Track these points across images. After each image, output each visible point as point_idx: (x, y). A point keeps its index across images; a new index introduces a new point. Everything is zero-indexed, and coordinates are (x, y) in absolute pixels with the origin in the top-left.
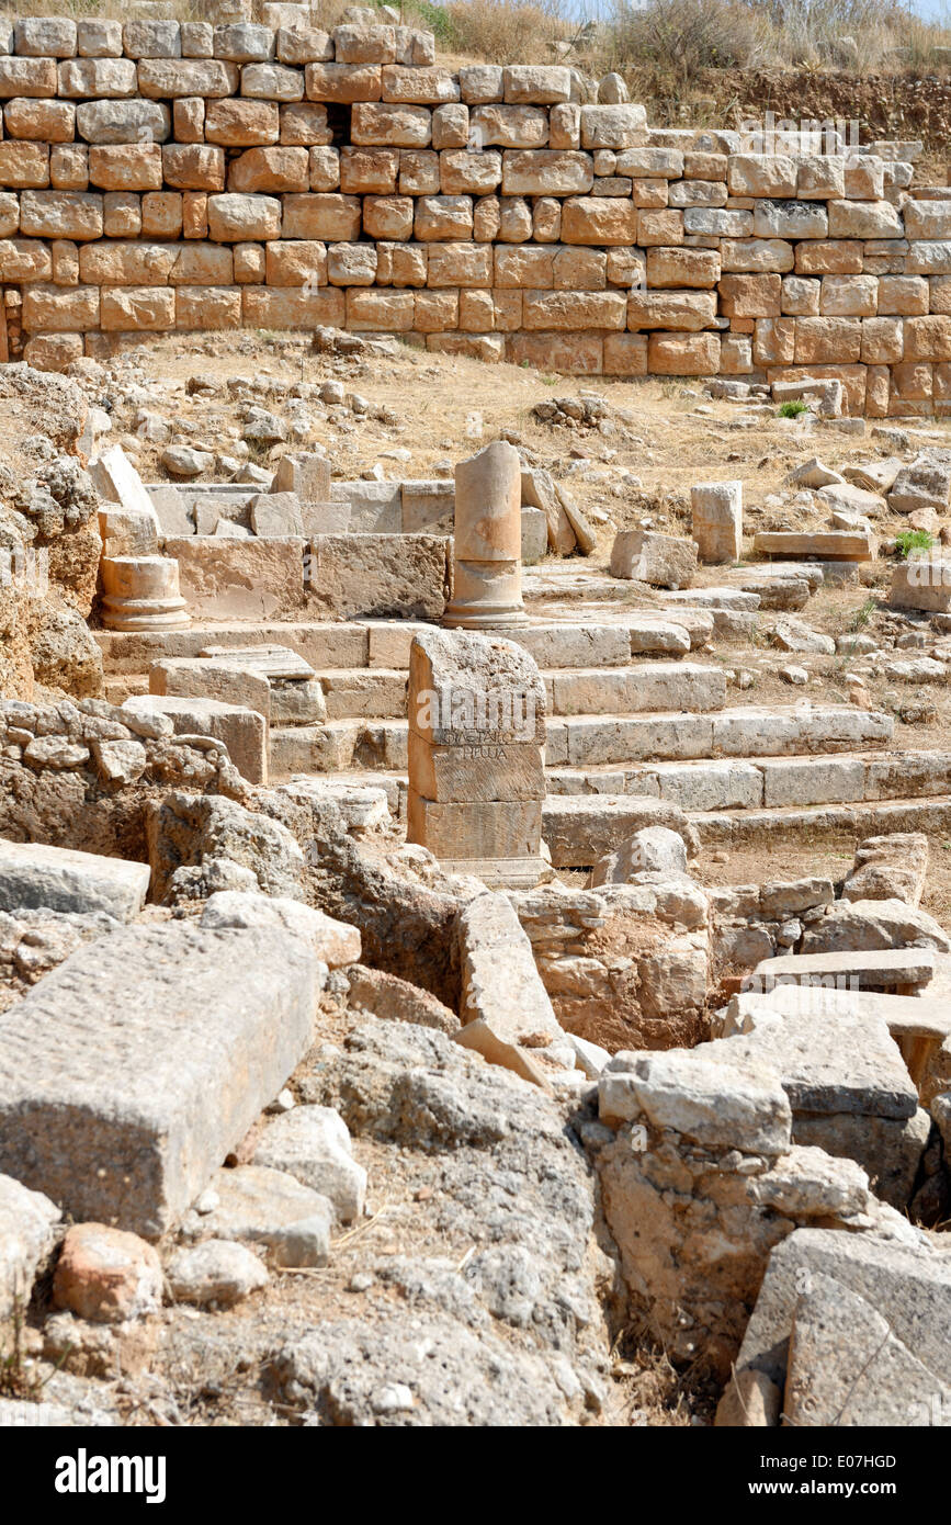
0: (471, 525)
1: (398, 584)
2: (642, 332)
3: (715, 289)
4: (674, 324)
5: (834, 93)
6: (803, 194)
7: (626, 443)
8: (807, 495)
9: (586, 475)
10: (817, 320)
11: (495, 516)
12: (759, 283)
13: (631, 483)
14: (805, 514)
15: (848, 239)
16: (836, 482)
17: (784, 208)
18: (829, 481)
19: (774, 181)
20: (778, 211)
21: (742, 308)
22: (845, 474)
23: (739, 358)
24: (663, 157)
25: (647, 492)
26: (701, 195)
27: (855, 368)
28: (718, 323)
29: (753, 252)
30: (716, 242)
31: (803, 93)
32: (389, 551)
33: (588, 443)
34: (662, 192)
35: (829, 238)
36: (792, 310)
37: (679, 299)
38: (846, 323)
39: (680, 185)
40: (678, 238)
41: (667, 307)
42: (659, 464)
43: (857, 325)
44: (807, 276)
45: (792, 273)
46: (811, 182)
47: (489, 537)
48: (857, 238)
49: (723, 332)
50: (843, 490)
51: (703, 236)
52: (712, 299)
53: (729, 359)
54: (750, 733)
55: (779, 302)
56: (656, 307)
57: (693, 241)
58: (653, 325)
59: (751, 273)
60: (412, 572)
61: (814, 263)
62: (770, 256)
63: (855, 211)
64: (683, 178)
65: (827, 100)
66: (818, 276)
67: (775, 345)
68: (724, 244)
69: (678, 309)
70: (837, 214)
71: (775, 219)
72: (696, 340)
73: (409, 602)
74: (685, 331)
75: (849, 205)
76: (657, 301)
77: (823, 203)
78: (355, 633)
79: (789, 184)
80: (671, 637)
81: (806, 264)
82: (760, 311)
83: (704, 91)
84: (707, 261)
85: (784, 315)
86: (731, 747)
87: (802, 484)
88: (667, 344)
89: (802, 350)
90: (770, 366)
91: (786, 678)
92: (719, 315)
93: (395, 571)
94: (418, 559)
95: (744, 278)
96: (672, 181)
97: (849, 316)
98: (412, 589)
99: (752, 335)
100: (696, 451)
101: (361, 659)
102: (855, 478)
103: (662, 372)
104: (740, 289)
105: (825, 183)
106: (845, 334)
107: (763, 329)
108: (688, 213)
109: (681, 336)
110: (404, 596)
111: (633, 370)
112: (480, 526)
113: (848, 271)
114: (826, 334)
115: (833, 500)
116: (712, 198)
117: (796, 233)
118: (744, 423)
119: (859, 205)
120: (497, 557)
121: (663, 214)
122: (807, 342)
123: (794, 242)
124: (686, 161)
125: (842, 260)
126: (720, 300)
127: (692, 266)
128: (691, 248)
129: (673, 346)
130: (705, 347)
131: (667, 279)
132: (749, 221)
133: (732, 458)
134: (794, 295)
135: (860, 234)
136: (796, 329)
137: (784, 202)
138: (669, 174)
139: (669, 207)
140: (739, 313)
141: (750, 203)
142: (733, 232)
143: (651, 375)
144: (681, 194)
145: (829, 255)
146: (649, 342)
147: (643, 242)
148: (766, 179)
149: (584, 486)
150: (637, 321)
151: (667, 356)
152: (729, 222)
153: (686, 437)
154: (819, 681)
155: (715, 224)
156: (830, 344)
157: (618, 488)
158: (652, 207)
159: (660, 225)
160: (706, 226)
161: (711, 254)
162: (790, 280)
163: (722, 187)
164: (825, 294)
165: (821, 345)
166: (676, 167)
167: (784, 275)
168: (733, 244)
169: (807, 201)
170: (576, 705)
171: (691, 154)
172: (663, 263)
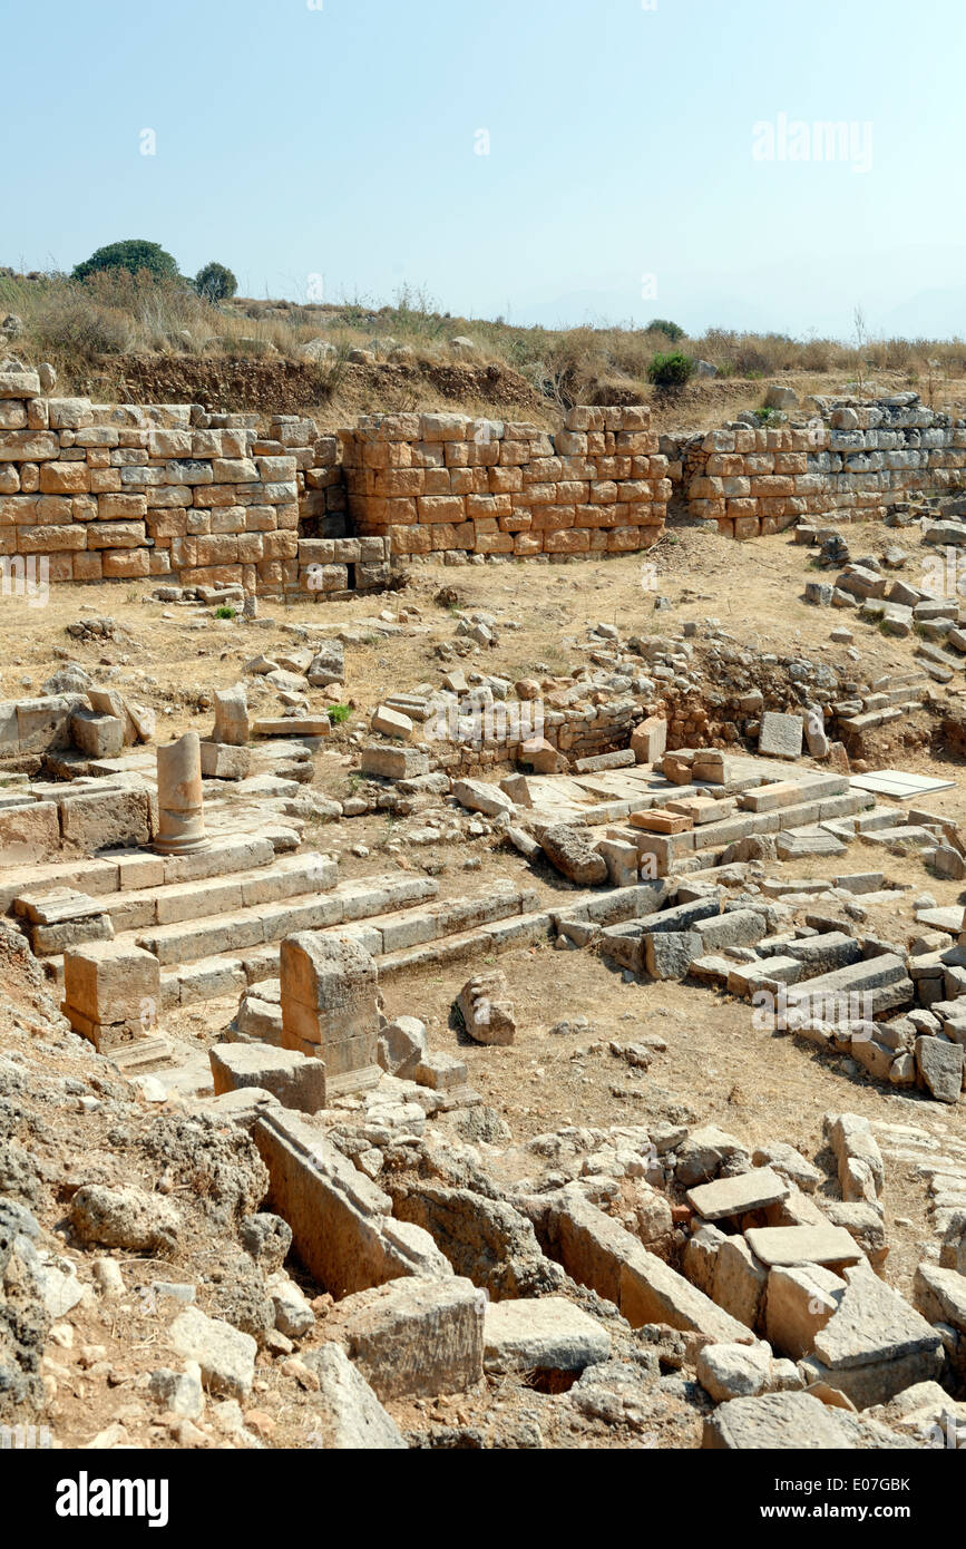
0: (173, 788)
1: (119, 825)
2: (98, 550)
3: (143, 519)
4: (120, 544)
5: (184, 371)
6: (196, 456)
7: (131, 648)
8: (259, 680)
9: (121, 679)
10: (210, 536)
11: (189, 781)
12: (172, 515)
13: (151, 682)
14: (263, 694)
15: (226, 483)
16: (275, 669)
17: (185, 465)
18: (271, 669)
19: (178, 447)
20: (181, 467)
21: (162, 531)
22: (277, 661)
23: (162, 565)
24: (105, 434)
25: (164, 688)
26: (132, 458)
27: (235, 567)
28: (146, 542)
29: (167, 494)
30: (143, 489)
31: (165, 371)
32: (112, 805)
33: (109, 651)
34: (106, 457)
35: (214, 484)
36: (194, 531)
37: (122, 527)
38: (227, 537)
39: (117, 452)
40: (118, 487)
41: (115, 534)
42: (157, 662)
43: (235, 539)
44: (202, 508)
45: (192, 507)
46: (201, 448)
47: (186, 794)
48: (232, 483)
49: (150, 548)
50: (281, 674)
51: (135, 485)
52: (142, 526)
53: (156, 565)
54: (363, 904)
55: (185, 526)
56: (108, 534)
57: (128, 489)
58: (106, 545)
59: (166, 508)
60: (127, 817)
61: (206, 500)
62: (177, 497)
63: (231, 466)
64: (119, 447)
65: (181, 376)
66: (209, 508)
67: (185, 555)
68: (148, 490)
69: (121, 534)
70: (219, 468)
71: (180, 472)
72: (134, 554)
73: (126, 837)
74: (126, 548)
75: (226, 462)
76: (108, 530)
77: (209, 461)
78: (111, 870)
79: (187, 450)
80: (290, 838)
81: (201, 501)
82: (173, 533)
83: (102, 370)
84: (139, 501)
85: (189, 534)
86: (353, 915)
87: (254, 672)
88: (116, 558)
89: (201, 557)
90: (183, 568)
91: (357, 854)
92: (147, 536)
93: (117, 817)
94: (131, 808)
95: (162, 512)
96: (112, 449)
97: (229, 533)
98: (128, 827)
99: (169, 549)
100: (176, 650)
101: (114, 886)
102: (284, 663)
103: (112, 577)
104: (160, 519)
105: (210, 448)
106: (228, 546)
107: (176, 545)
108: (124, 470)
109: (124, 552)
110: (123, 833)
111: (93, 576)
112: (180, 788)
113: (227, 505)
114: (216, 546)
115: (277, 682)
116: (139, 460)
117: (193, 481)
118: (199, 626)
119: (232, 462)
120: (192, 806)
121: (107, 472)
122: (204, 552)
123: (192, 487)
124: (120, 435)
125: (223, 498)
126: (148, 527)
127: (129, 505)
128: (127, 493)
129: (119, 559)
130: (140, 559)
131: (112, 514)
132: (163, 475)
133: (201, 653)
134: (195, 522)
135: (234, 480)
136: (197, 543)
137: (184, 461)
138: (110, 445)
139: (111, 467)
140: (160, 535)
141: (163, 462)
142: (153, 482)
143: (106, 579)
144: (119, 458)
145: (215, 495)
146: (103, 556)
147: (95, 490)
148: (173, 446)
149: (121, 687)
150: (95, 543)
151: (116, 566)
152: (151, 475)
153: (168, 640)
154: (375, 853)
155: (142, 477)
156: (219, 552)
157: (145, 687)
158: (100, 467)
159: (106, 479)
160: (136, 479)
161: (141, 497)
162: (191, 512)
163: (145, 452)
164: (214, 519)
165: (214, 553)
166: (114, 440)
167: (187, 508)
168: (153, 490)
169: (200, 460)
170: (256, 900)
171: (123, 431)
172: (110, 504)
